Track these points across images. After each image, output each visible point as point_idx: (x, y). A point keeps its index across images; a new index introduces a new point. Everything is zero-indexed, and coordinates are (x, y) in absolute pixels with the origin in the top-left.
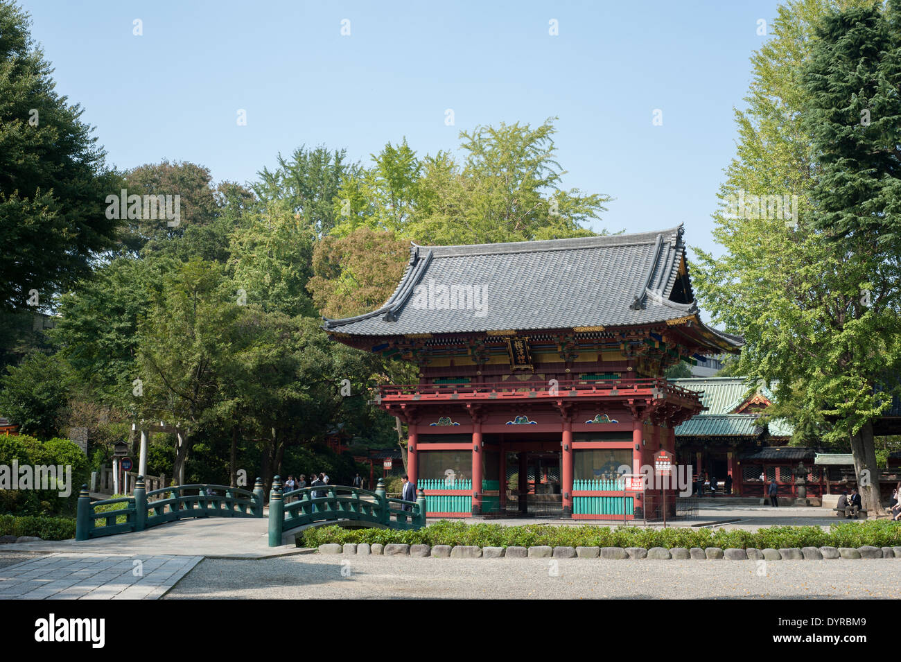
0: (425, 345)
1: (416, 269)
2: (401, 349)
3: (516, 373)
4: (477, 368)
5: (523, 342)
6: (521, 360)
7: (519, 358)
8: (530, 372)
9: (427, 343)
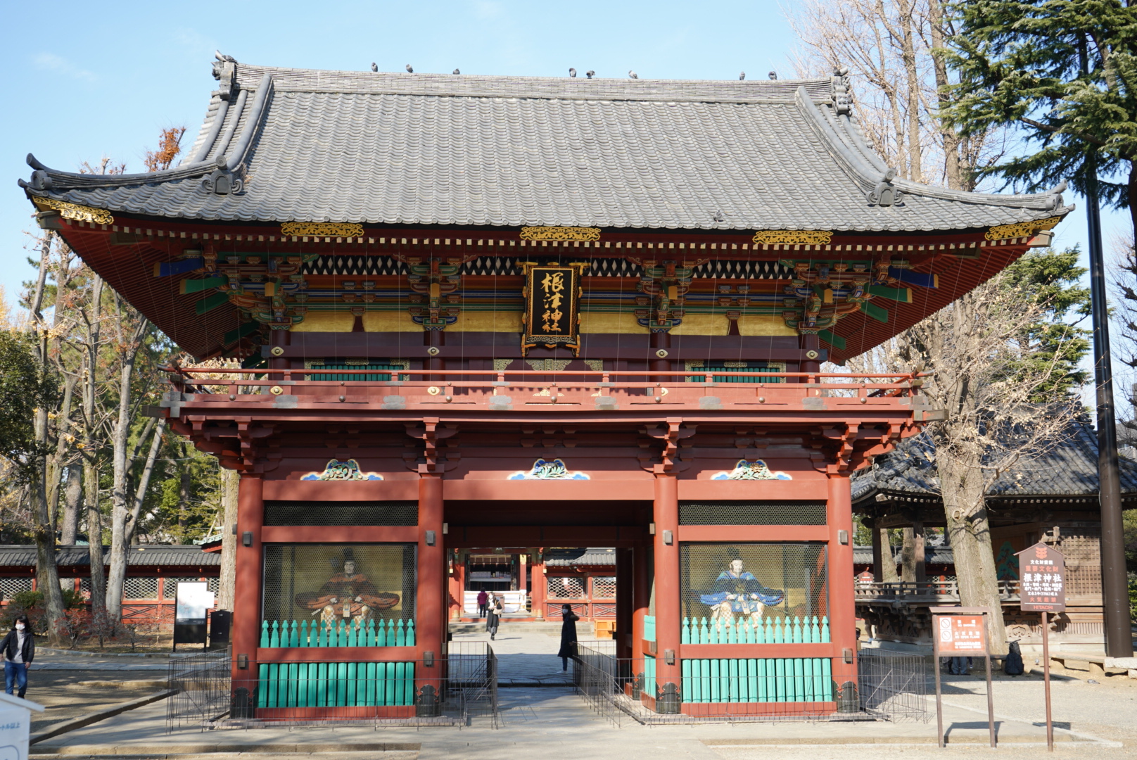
0: (300, 273)
1: (236, 109)
2: (234, 275)
3: (532, 354)
4: (427, 338)
5: (566, 278)
6: (552, 322)
7: (546, 316)
8: (569, 354)
9: (305, 266)
